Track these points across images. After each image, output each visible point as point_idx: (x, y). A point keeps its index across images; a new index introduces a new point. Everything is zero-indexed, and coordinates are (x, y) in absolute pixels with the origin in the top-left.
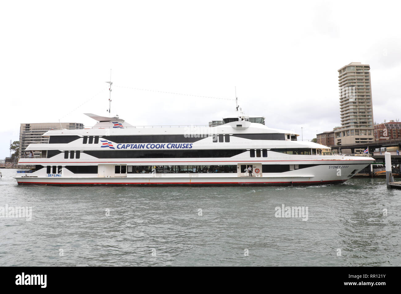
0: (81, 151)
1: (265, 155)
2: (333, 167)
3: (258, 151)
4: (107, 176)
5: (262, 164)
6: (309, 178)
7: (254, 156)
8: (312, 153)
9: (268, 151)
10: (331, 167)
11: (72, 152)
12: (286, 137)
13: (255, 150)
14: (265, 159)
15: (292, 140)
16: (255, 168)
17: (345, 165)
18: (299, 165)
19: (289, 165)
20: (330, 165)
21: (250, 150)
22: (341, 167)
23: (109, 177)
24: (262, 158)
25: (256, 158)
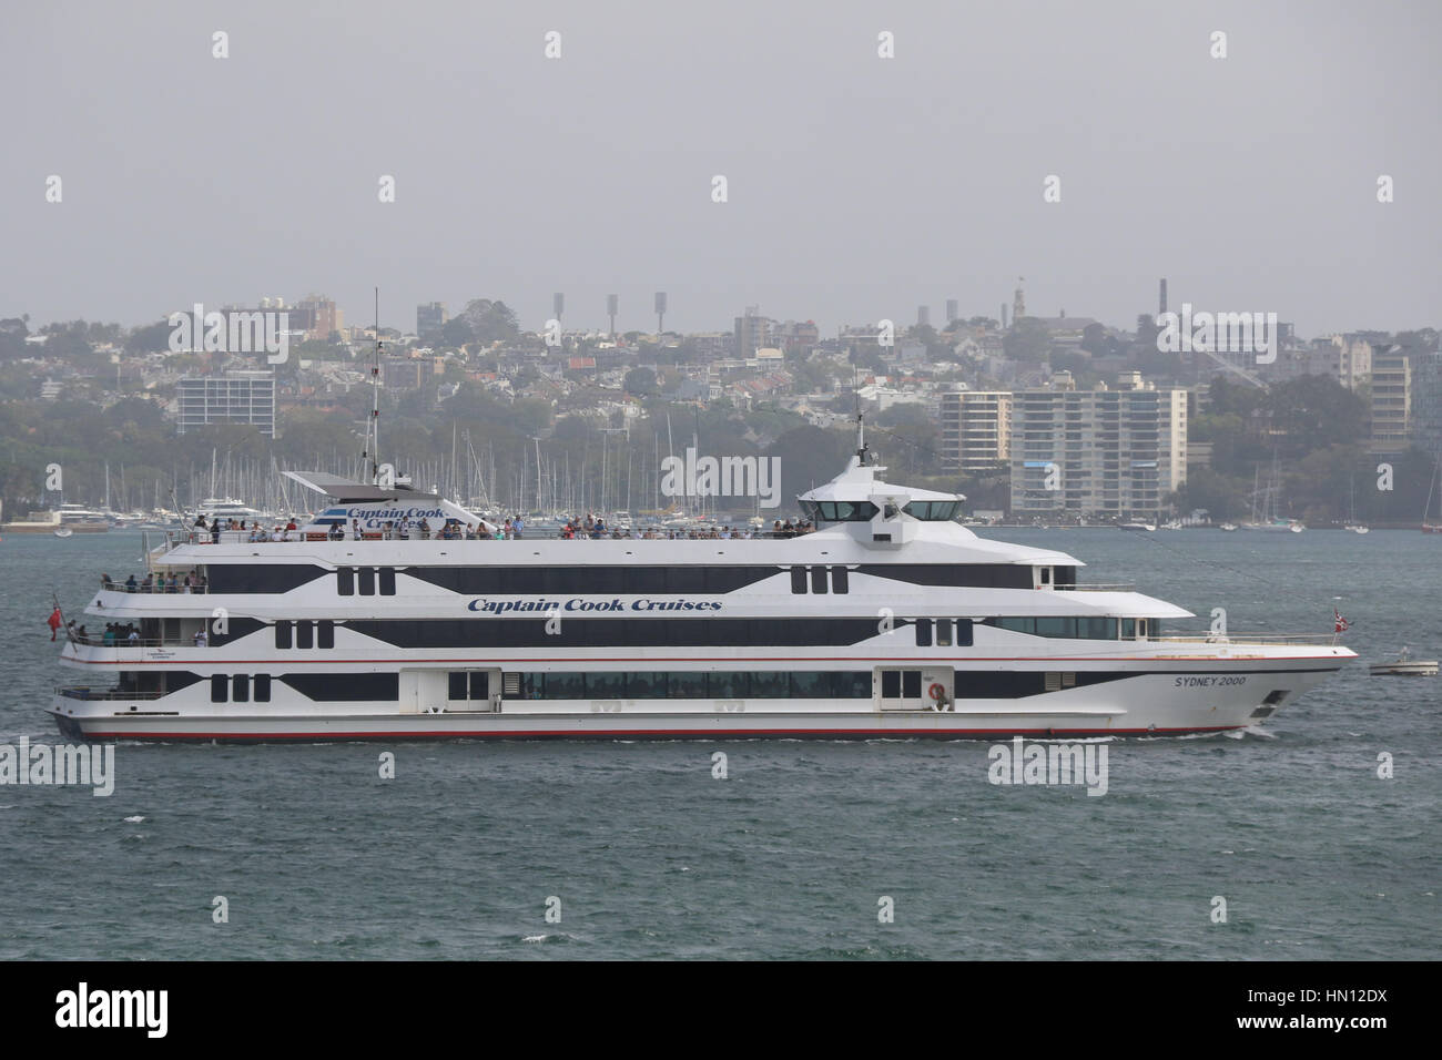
0: (335, 622)
1: (966, 639)
2: (1189, 683)
3: (944, 624)
4: (436, 710)
5: (957, 669)
6: (1109, 716)
7: (929, 643)
8: (1120, 634)
9: (975, 626)
10: (1183, 682)
11: (305, 626)
12: (1037, 577)
13: (934, 620)
14: (964, 651)
15: (1056, 589)
16: (931, 683)
17: (1233, 676)
18: (1077, 673)
19: (1043, 673)
20: (1180, 676)
21: (914, 620)
22: (1220, 681)
23: (440, 712)
24: (955, 650)
25: (935, 650)
